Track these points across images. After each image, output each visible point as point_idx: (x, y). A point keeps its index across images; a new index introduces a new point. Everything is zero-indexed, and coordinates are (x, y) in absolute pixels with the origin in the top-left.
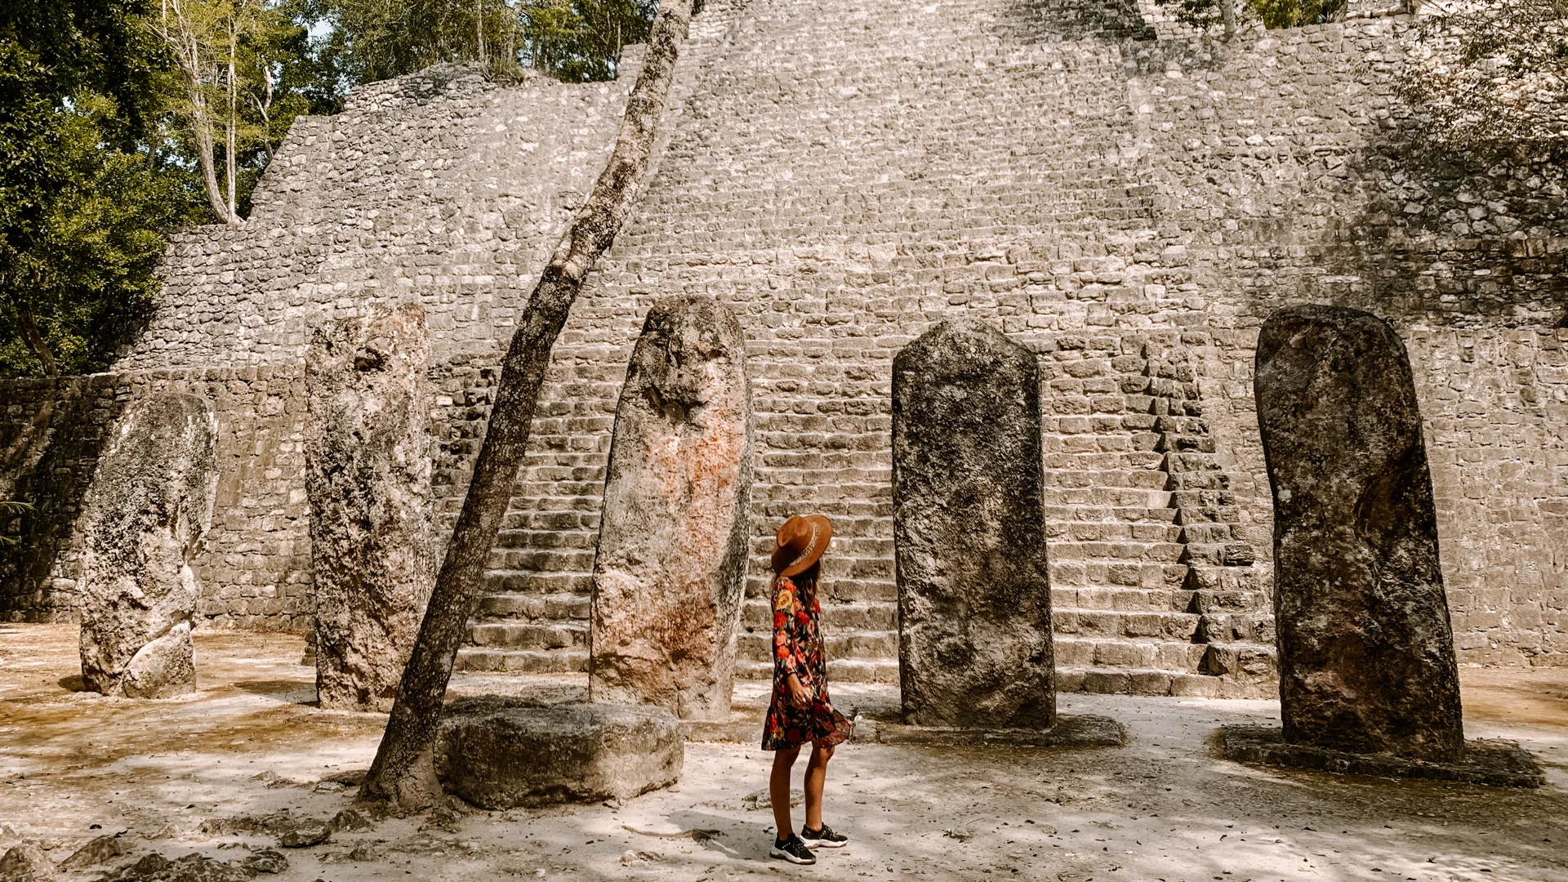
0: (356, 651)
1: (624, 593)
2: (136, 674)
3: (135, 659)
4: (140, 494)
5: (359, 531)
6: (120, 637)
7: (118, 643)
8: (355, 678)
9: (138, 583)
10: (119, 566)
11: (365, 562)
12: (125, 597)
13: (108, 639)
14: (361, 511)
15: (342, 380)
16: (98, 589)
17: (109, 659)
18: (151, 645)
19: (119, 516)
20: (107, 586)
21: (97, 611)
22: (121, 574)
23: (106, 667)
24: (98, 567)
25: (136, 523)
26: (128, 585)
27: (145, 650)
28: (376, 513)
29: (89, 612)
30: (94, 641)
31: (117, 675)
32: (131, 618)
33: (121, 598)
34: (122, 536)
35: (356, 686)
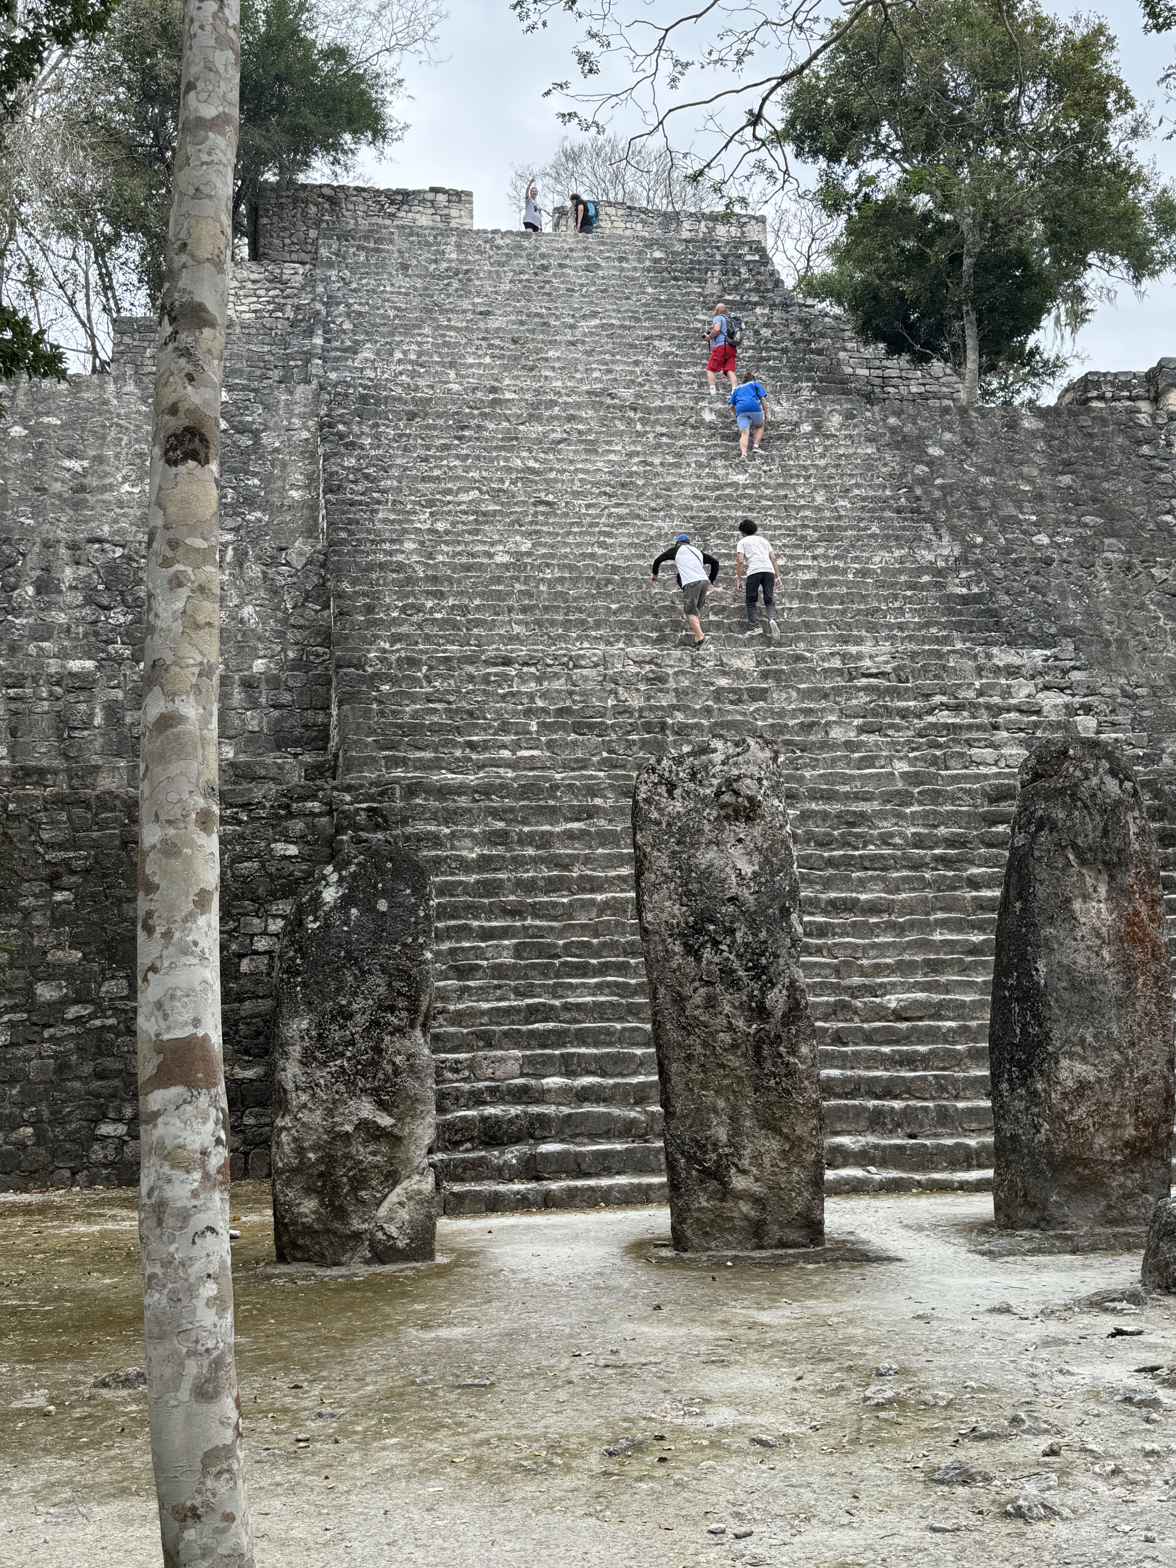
0: (744, 1172)
1: (1083, 1086)
2: (393, 1230)
3: (383, 1211)
4: (378, 983)
5: (749, 1021)
6: (359, 1182)
7: (354, 1190)
8: (745, 1207)
9: (382, 1105)
10: (350, 1084)
11: (759, 1060)
12: (364, 1125)
13: (337, 1186)
14: (751, 997)
15: (700, 831)
16: (315, 1118)
17: (341, 1214)
18: (398, 1190)
19: (345, 1015)
20: (330, 1113)
21: (314, 1148)
22: (352, 1094)
23: (337, 1225)
24: (312, 1087)
25: (375, 1023)
26: (366, 1109)
27: (393, 1198)
28: (777, 998)
29: (300, 1151)
30: (309, 1191)
31: (357, 1236)
32: (374, 1154)
33: (357, 1128)
34: (352, 1043)
35: (746, 1218)
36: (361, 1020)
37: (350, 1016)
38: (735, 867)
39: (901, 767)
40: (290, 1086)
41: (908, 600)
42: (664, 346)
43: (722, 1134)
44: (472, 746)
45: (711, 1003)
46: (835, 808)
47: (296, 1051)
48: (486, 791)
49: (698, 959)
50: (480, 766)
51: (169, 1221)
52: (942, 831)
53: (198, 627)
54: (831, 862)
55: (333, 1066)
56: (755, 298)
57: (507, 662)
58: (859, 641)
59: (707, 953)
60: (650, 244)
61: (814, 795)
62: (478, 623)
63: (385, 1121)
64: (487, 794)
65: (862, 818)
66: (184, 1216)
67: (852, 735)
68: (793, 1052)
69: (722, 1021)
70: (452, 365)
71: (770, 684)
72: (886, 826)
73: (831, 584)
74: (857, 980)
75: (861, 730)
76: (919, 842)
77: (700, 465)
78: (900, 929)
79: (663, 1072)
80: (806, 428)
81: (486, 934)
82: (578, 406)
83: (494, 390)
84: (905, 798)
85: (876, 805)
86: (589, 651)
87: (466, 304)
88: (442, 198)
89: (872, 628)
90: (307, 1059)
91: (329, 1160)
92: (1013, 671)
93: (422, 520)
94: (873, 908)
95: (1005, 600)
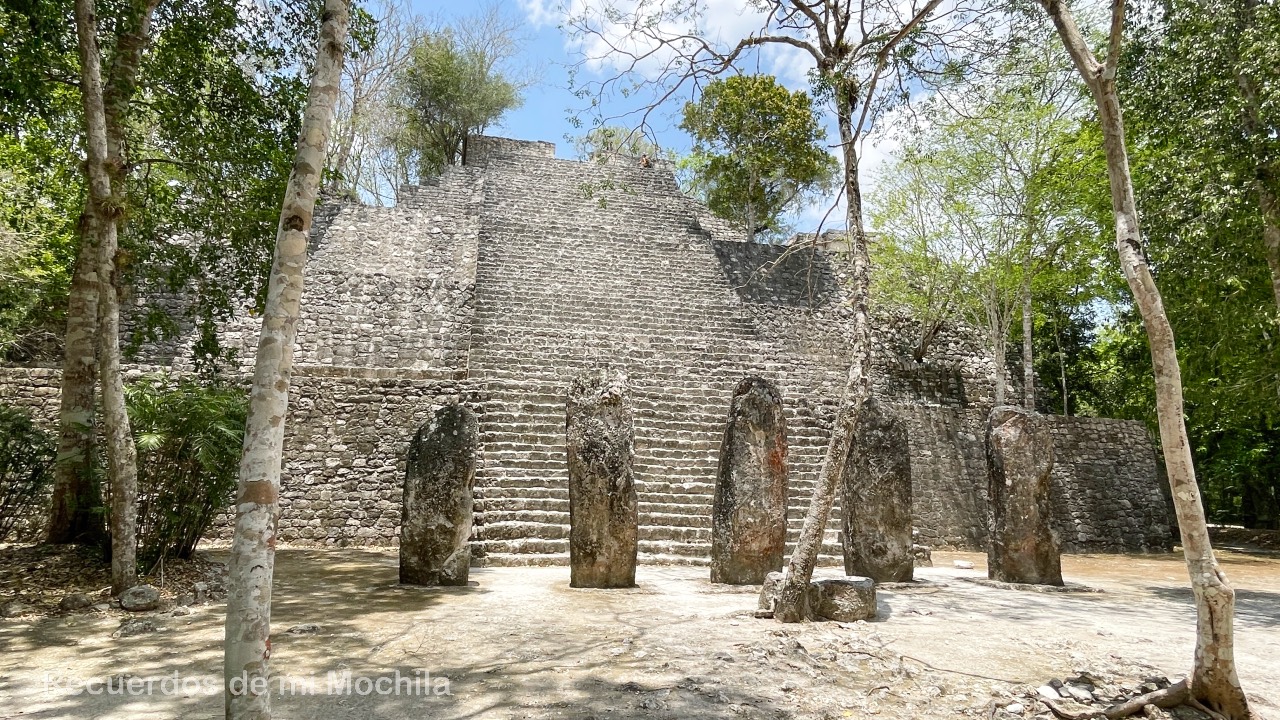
0: (603, 555)
1: (748, 524)
2: (449, 572)
3: (446, 563)
4: (450, 466)
5: (609, 491)
6: (436, 551)
7: (434, 554)
9: (448, 519)
10: (435, 509)
11: (612, 507)
12: (440, 527)
13: (426, 552)
14: (610, 480)
15: (594, 409)
16: (419, 522)
17: (428, 564)
18: (454, 555)
19: (435, 479)
20: (426, 520)
21: (418, 535)
22: (436, 513)
23: (425, 568)
24: (418, 509)
25: (448, 483)
26: (442, 520)
27: (451, 558)
28: (621, 481)
29: (412, 536)
30: (414, 553)
31: (434, 573)
32: (444, 539)
33: (437, 527)
34: (437, 491)
35: (602, 574)
36: (442, 481)
37: (438, 479)
39: (704, 388)
41: (716, 319)
42: (627, 210)
43: (594, 538)
44: (524, 369)
45: (593, 482)
46: (673, 404)
48: (526, 389)
50: (527, 378)
51: (240, 562)
52: (718, 416)
53: (288, 301)
54: (669, 426)
55: (428, 501)
56: (666, 193)
57: (544, 335)
58: (694, 335)
59: (593, 461)
60: (627, 169)
61: (664, 398)
62: (535, 318)
63: (449, 525)
64: (526, 390)
65: (683, 408)
66: (248, 559)
67: (686, 374)
68: (627, 504)
69: (597, 490)
70: (538, 212)
71: (654, 350)
72: (694, 413)
73: (686, 311)
74: (673, 476)
75: (690, 372)
76: (707, 419)
77: (636, 259)
78: (694, 456)
79: (571, 511)
80: (681, 247)
81: (519, 448)
82: (589, 232)
83: (553, 223)
84: (703, 402)
85: (691, 403)
86: (579, 332)
87: (546, 187)
88: (542, 145)
89: (700, 330)
91: (425, 541)
92: (755, 351)
93: (517, 274)
94: (683, 446)
95: (756, 321)
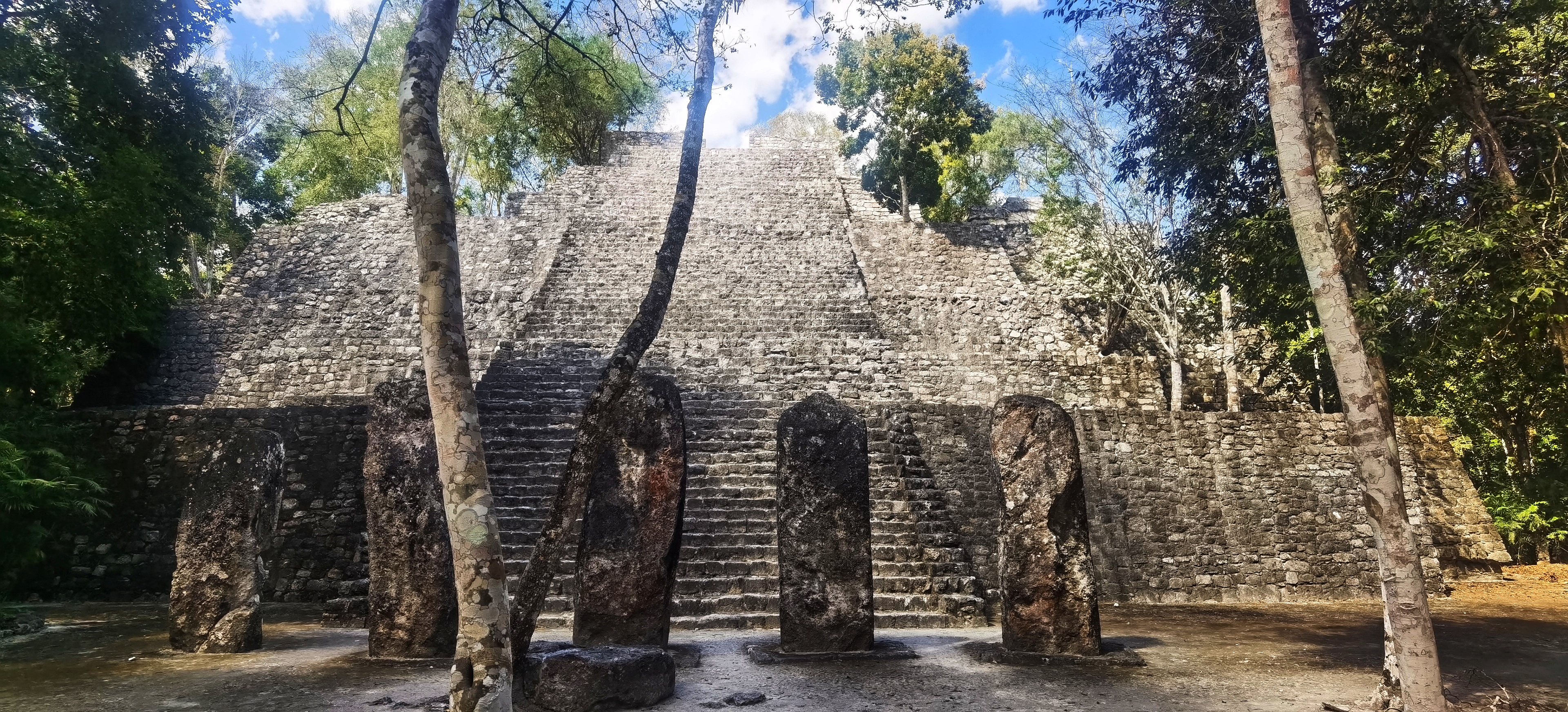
0: (402, 614)
1: (604, 572)
2: (219, 635)
3: (218, 624)
5: (409, 530)
6: (206, 609)
7: (204, 613)
8: (401, 634)
9: (223, 568)
11: (412, 553)
12: (211, 578)
13: (195, 609)
14: (410, 517)
15: (397, 424)
16: (189, 573)
17: (195, 624)
18: (230, 613)
19: (209, 518)
20: (197, 570)
21: (187, 589)
22: (209, 562)
23: (193, 630)
24: (189, 556)
26: (214, 569)
27: (227, 617)
28: (422, 517)
29: (180, 590)
31: (203, 637)
32: (215, 594)
33: (208, 579)
34: (211, 533)
35: (402, 639)
36: (216, 521)
38: (412, 444)
40: (178, 555)
43: (393, 592)
45: (390, 519)
47: (184, 536)
49: (386, 495)
55: (201, 546)
59: (390, 492)
63: (224, 576)
68: (430, 548)
69: (395, 530)
90: (189, 540)
91: (193, 596)
